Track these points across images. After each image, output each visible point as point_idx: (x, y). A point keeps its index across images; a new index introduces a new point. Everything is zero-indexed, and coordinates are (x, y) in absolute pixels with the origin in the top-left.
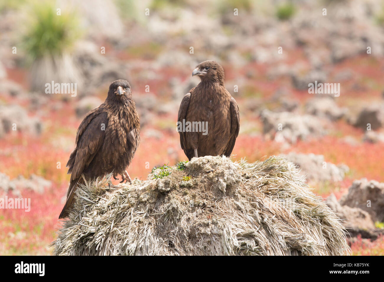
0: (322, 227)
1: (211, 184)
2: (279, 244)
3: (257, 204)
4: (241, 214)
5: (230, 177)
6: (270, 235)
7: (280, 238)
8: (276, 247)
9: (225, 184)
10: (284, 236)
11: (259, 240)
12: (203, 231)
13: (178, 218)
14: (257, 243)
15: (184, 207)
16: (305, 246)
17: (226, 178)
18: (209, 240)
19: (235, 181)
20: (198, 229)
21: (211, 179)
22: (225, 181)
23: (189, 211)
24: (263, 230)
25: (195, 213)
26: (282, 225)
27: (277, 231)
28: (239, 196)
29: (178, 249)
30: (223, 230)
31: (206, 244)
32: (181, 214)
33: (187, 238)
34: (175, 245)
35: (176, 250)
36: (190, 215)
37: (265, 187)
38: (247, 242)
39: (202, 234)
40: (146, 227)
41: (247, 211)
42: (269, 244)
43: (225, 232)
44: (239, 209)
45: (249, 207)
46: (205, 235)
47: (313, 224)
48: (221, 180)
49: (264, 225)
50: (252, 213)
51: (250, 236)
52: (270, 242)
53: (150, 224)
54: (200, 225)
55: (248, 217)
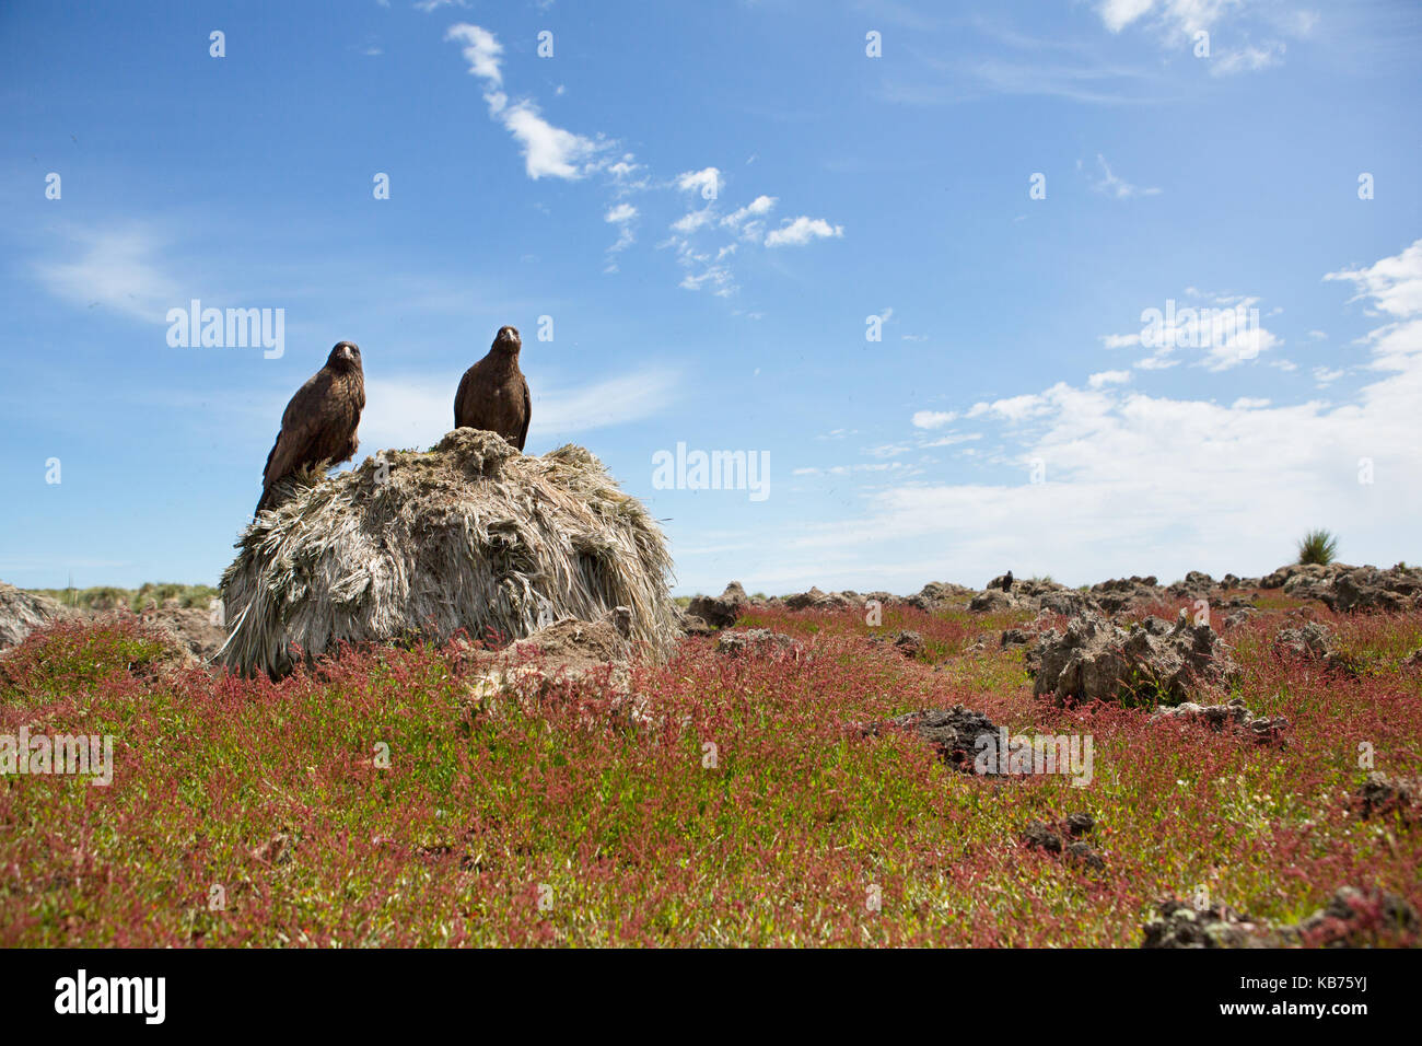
0: (633, 530)
1: (463, 460)
2: (561, 545)
3: (532, 491)
4: (504, 501)
5: (491, 448)
6: (546, 530)
7: (564, 537)
8: (555, 549)
9: (481, 458)
10: (569, 535)
11: (524, 534)
12: (435, 522)
13: (398, 503)
14: (520, 538)
15: (411, 488)
16: (601, 547)
17: (484, 450)
18: (443, 535)
19: (497, 454)
20: (428, 520)
21: (464, 453)
22: (482, 454)
23: (418, 494)
24: (536, 524)
25: (427, 498)
26: (568, 519)
27: (557, 526)
28: (503, 476)
29: (393, 551)
30: (463, 517)
31: (438, 543)
32: (404, 497)
33: (409, 533)
34: (389, 543)
35: (389, 552)
36: (420, 500)
37: (550, 475)
38: (504, 536)
39: (435, 527)
40: (346, 518)
41: (512, 496)
42: (542, 542)
43: (466, 519)
44: (500, 493)
45: (517, 491)
46: (438, 528)
47: (620, 525)
48: (477, 454)
49: (537, 516)
50: (522, 499)
51: (509, 527)
52: (544, 539)
53: (356, 514)
54: (430, 513)
55: (514, 505)
